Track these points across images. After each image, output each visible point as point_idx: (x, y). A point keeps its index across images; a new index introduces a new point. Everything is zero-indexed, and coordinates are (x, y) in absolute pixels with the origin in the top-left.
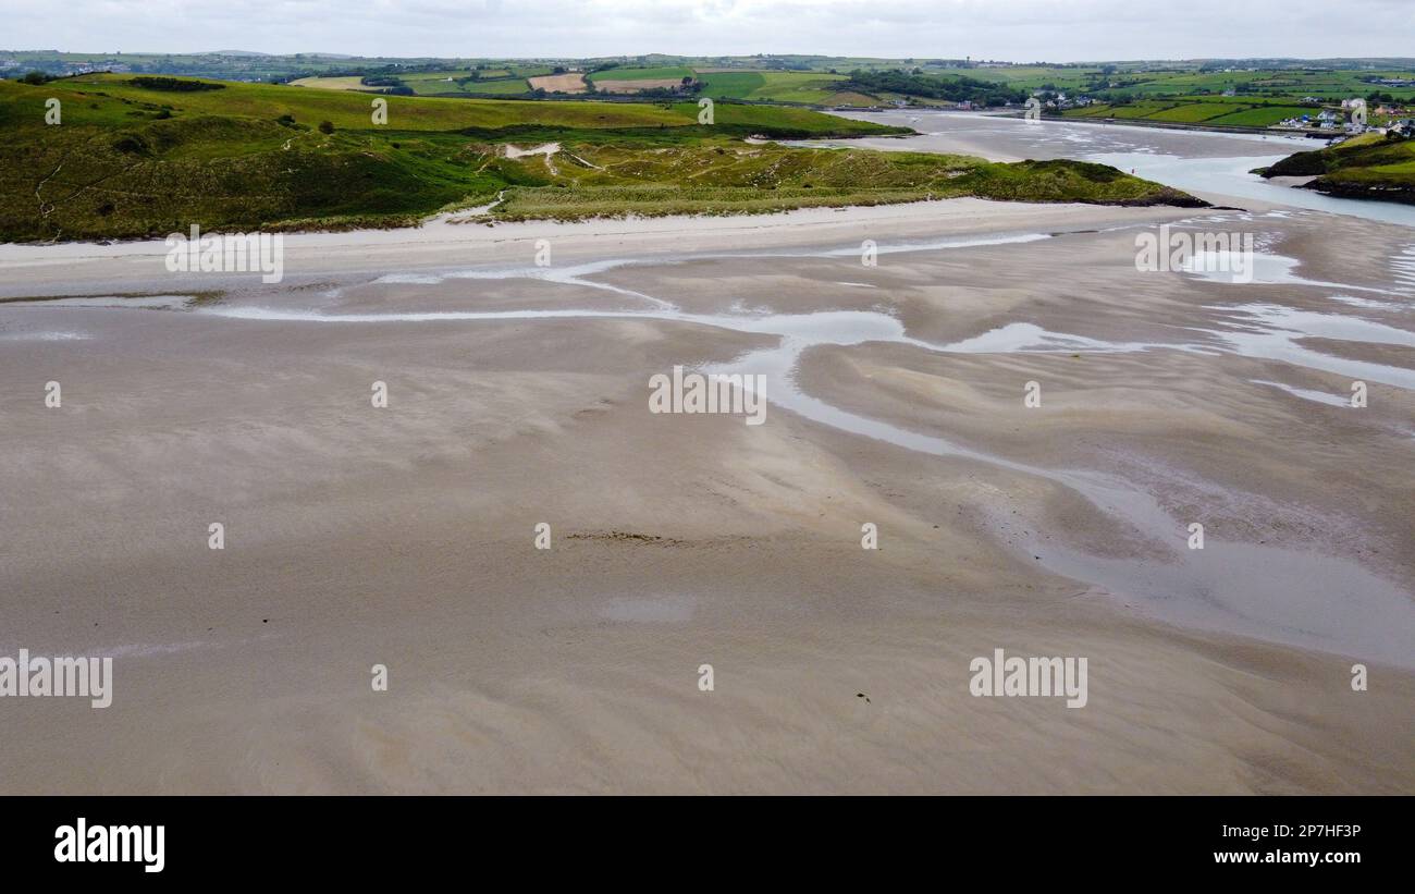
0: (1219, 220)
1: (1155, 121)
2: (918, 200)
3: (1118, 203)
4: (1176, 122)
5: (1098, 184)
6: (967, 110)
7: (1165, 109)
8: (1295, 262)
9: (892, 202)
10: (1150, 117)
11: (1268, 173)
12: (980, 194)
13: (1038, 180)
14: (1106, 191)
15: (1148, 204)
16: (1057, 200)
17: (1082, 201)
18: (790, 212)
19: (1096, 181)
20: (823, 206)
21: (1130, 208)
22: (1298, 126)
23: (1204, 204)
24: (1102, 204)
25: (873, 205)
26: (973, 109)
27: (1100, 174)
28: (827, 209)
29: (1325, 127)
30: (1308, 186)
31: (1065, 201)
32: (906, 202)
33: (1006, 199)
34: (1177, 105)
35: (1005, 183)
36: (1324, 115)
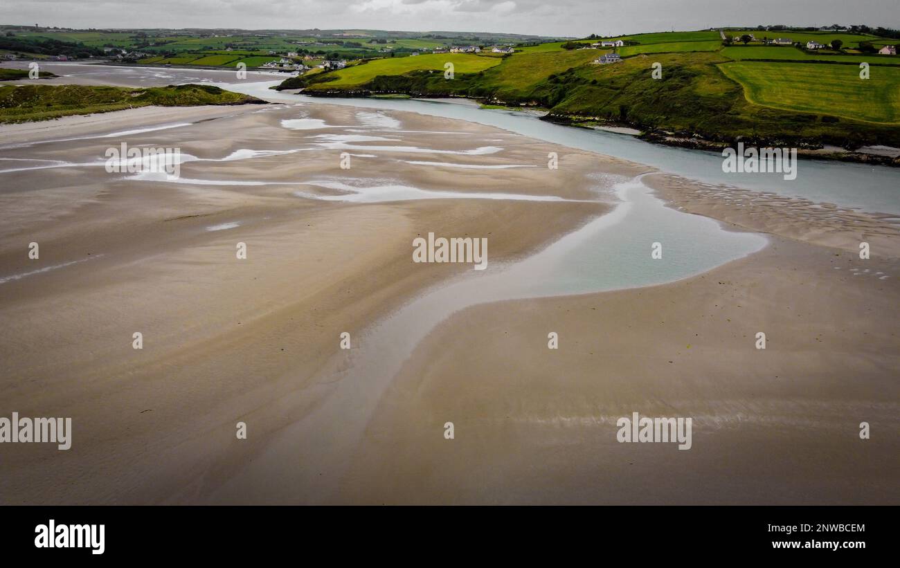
0: (278, 108)
1: (196, 65)
2: (126, 108)
3: (229, 104)
4: (208, 66)
5: (216, 95)
6: (65, 61)
7: (199, 58)
8: (322, 121)
9: (114, 110)
10: (192, 63)
11: (279, 89)
12: (157, 103)
13: (185, 95)
14: (220, 99)
15: (242, 104)
16: (198, 104)
17: (210, 104)
18: (59, 119)
19: (213, 94)
20: (76, 114)
21: (235, 106)
22: (273, 66)
23: (266, 103)
24: (221, 105)
25: (103, 113)
26: (70, 60)
27: (214, 90)
28: (78, 116)
29: (286, 67)
30: (301, 93)
31: (202, 105)
32: (121, 110)
33: (172, 105)
34: (205, 56)
35: (168, 97)
36: (283, 61)
